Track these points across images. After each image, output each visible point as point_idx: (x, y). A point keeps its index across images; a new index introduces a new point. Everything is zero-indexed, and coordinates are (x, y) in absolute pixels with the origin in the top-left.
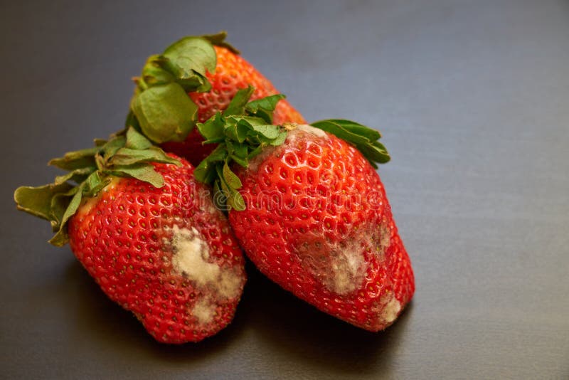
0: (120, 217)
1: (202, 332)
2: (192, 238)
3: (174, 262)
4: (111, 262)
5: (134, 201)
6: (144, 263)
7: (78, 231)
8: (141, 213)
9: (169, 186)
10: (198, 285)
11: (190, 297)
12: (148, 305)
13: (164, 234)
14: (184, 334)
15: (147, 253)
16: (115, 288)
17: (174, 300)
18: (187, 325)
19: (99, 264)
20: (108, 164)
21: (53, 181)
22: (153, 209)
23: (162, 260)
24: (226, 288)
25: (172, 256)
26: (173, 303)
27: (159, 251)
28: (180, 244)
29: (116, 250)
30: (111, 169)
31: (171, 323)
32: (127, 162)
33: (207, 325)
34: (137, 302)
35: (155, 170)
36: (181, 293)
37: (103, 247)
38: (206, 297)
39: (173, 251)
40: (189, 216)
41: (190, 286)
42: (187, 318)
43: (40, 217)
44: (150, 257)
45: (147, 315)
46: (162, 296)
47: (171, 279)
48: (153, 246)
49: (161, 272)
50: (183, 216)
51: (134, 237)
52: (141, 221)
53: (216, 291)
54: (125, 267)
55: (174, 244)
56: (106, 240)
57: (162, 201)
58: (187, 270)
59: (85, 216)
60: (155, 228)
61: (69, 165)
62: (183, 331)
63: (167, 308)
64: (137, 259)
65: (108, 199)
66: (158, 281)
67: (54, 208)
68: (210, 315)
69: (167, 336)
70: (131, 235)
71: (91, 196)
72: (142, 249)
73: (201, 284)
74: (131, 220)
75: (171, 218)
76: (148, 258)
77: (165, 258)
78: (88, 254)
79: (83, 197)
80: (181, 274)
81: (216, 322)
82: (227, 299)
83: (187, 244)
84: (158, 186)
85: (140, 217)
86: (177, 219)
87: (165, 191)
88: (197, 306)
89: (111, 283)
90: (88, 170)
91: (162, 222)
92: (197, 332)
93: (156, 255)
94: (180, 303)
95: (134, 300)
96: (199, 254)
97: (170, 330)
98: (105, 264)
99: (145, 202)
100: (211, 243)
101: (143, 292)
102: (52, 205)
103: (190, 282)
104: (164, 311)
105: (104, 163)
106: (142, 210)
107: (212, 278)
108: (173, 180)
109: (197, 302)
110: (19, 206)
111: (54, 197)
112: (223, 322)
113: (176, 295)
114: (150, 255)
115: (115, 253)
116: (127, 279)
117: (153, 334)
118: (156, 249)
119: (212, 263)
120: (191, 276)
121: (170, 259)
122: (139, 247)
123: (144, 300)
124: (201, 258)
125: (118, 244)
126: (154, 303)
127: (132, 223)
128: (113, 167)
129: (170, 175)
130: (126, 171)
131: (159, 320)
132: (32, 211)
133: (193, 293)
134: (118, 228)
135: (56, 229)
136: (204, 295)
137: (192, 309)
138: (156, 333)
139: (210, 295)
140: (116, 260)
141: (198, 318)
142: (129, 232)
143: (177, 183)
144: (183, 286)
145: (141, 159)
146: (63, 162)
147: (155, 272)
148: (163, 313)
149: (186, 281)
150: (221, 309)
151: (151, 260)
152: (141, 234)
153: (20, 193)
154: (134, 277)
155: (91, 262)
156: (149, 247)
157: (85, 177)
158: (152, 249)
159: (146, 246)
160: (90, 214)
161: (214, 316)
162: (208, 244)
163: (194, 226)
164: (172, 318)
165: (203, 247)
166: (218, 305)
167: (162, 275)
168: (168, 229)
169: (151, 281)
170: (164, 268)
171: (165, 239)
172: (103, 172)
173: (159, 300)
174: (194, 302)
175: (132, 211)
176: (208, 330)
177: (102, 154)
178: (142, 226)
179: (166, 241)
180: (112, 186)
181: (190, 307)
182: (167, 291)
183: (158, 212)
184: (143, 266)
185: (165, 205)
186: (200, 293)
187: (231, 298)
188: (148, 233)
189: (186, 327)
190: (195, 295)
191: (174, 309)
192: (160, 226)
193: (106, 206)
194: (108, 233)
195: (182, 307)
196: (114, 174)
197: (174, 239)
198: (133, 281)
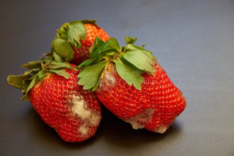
0: (51, 90)
1: (83, 138)
2: (80, 100)
3: (73, 109)
4: (47, 108)
5: (57, 84)
6: (60, 109)
7: (33, 95)
8: (60, 89)
9: (71, 78)
10: (82, 119)
11: (79, 124)
12: (61, 126)
13: (69, 98)
14: (76, 138)
15: (61, 105)
16: (48, 119)
17: (72, 124)
18: (77, 135)
19: (42, 109)
20: (47, 68)
21: (24, 74)
22: (65, 88)
23: (68, 108)
24: (93, 121)
25: (72, 107)
26: (71, 126)
27: (66, 105)
28: (75, 102)
29: (49, 104)
30: (48, 70)
31: (70, 134)
32: (55, 67)
33: (85, 135)
34: (56, 125)
35: (66, 71)
36: (75, 122)
37: (43, 102)
38: (85, 124)
39: (72, 105)
40: (79, 91)
41: (78, 119)
42: (77, 132)
43: (18, 88)
44: (63, 107)
45: (60, 130)
46: (67, 123)
47: (71, 116)
48: (64, 103)
49: (67, 113)
50: (77, 91)
51: (56, 99)
52: (60, 92)
53: (89, 122)
54: (52, 111)
55: (73, 102)
56: (45, 100)
57: (69, 84)
58: (77, 113)
59: (36, 89)
60: (65, 95)
61: (30, 67)
62: (75, 137)
63: (69, 128)
64: (57, 108)
65: (46, 82)
66: (66, 117)
67: (24, 85)
68: (86, 131)
69: (68, 139)
70: (55, 98)
71: (39, 81)
72: (60, 103)
73: (83, 119)
74: (55, 92)
75: (72, 92)
76: (61, 108)
77: (69, 108)
78: (37, 105)
79: (36, 81)
80: (75, 114)
81: (89, 134)
82: (94, 125)
83: (78, 102)
84: (67, 78)
85: (59, 90)
86: (75, 92)
87: (70, 80)
88: (81, 128)
89: (46, 117)
90: (38, 69)
91: (68, 93)
92: (81, 138)
93: (65, 106)
94: (74, 126)
95: (55, 124)
97: (69, 137)
98: (44, 109)
99: (61, 85)
101: (59, 121)
102: (23, 83)
103: (79, 118)
104: (67, 129)
105: (45, 67)
106: (60, 88)
107: (88, 116)
108: (73, 76)
109: (81, 126)
110: (9, 83)
111: (24, 80)
112: (91, 134)
113: (73, 123)
114: (63, 106)
115: (48, 105)
116: (53, 115)
117: (63, 138)
118: (65, 104)
119: (88, 110)
120: (79, 115)
121: (71, 108)
122: (58, 103)
123: (59, 124)
124: (83, 108)
125: (50, 101)
126: (63, 126)
127: (56, 93)
128: (49, 69)
129: (72, 74)
130: (54, 71)
131: (65, 132)
132: (14, 85)
133: (80, 122)
134: (50, 95)
135: (24, 94)
136: (84, 123)
137: (79, 129)
138: (64, 138)
139: (87, 123)
140: (49, 108)
141: (81, 132)
142: (55, 96)
143: (75, 77)
144: (76, 119)
145: (61, 67)
146: (28, 66)
147: (65, 113)
148: (67, 130)
149: (77, 117)
150: (91, 129)
151: (63, 108)
152: (59, 98)
153: (10, 78)
154: (56, 115)
155: (38, 108)
156: (63, 103)
157: (37, 72)
158: (64, 104)
159: (61, 102)
160: (38, 88)
161: (88, 132)
162: (87, 103)
163: (81, 95)
164: (70, 132)
165: (84, 104)
166: (90, 127)
167: (67, 115)
168: (70, 96)
169: (63, 117)
170: (69, 112)
171: (69, 100)
172: (44, 71)
173: (66, 125)
174: (80, 126)
175: (56, 88)
176: (85, 137)
177: (44, 63)
178: (60, 95)
179: (70, 101)
180: (48, 77)
181: (78, 128)
182: (69, 121)
183: (67, 89)
184: (60, 111)
185: (70, 86)
187: (95, 125)
188: (62, 97)
189: (76, 136)
191: (71, 129)
192: (67, 95)
193: (45, 85)
194: (46, 97)
195: (75, 128)
196: (49, 72)
197: (73, 100)
198: (55, 116)
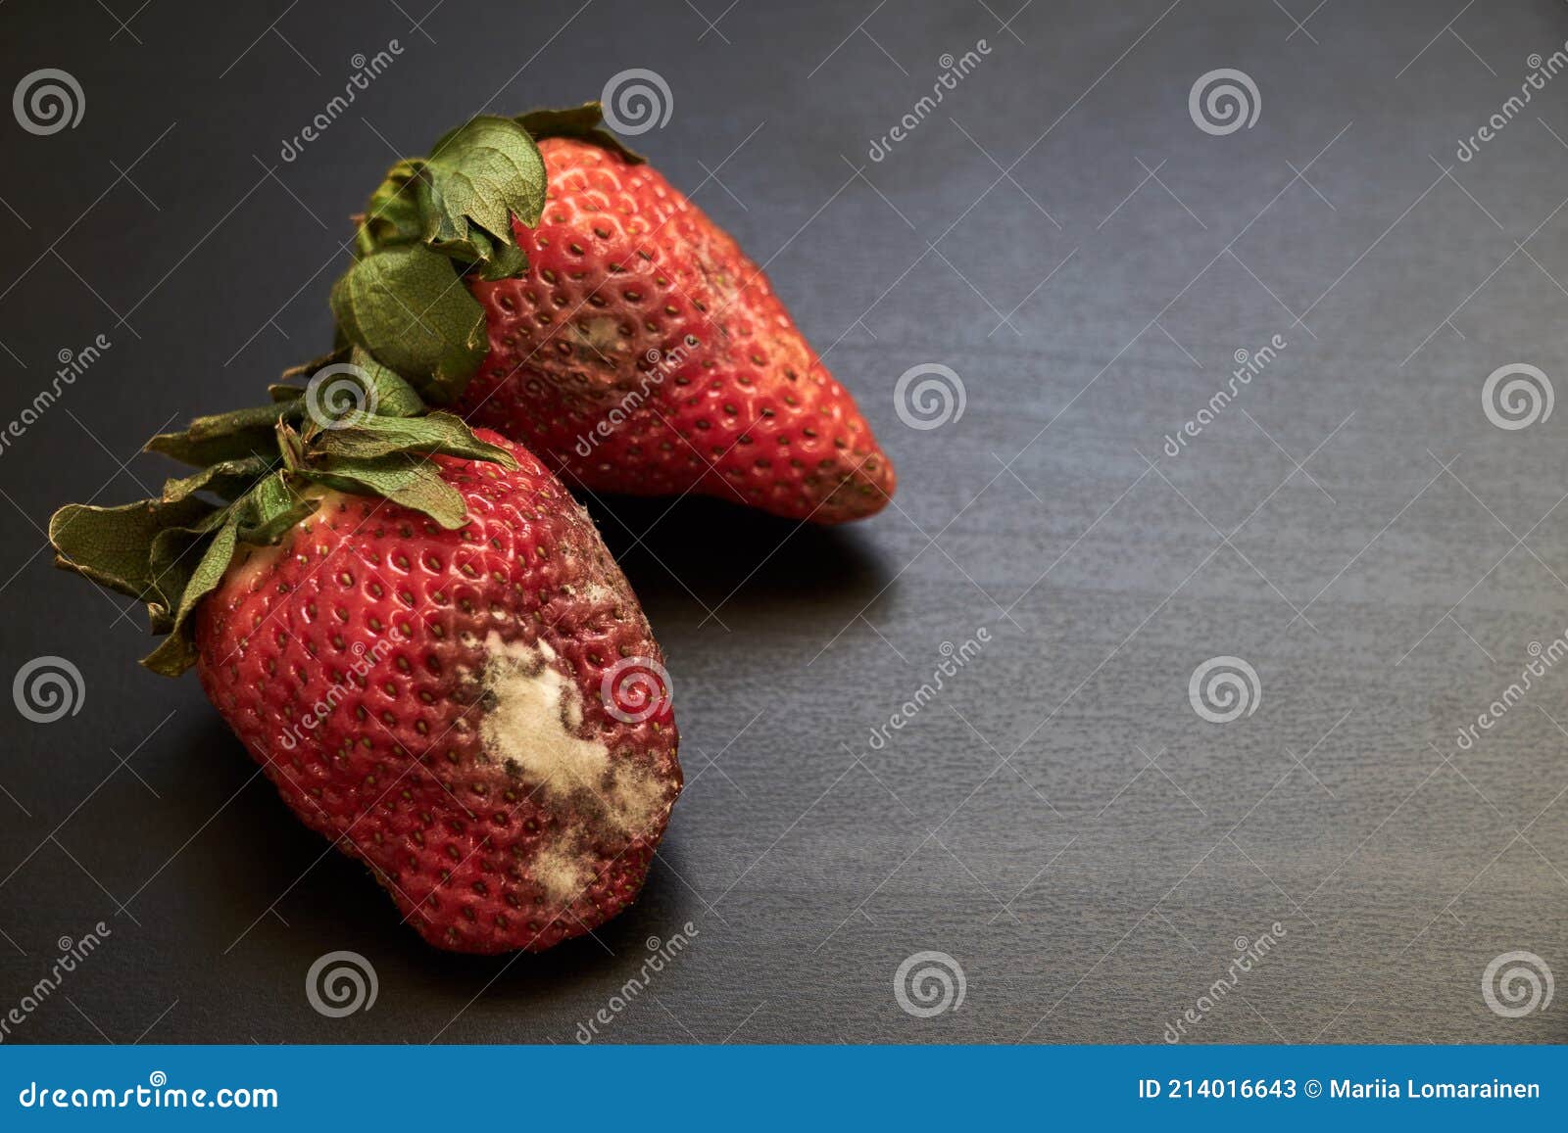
0: (341, 607)
1: (555, 925)
2: (535, 669)
3: (486, 734)
5: (380, 562)
6: (404, 733)
7: (223, 635)
8: (400, 595)
9: (480, 522)
10: (549, 798)
11: (527, 830)
12: (410, 846)
13: (463, 657)
14: (506, 927)
16: (319, 796)
17: (479, 837)
18: (514, 906)
19: (279, 728)
20: (313, 453)
21: (159, 493)
22: (432, 588)
23: (453, 725)
24: (624, 807)
25: (480, 717)
26: (478, 842)
27: (445, 702)
28: (504, 683)
30: (319, 466)
31: (471, 898)
32: (366, 449)
33: (565, 905)
34: (378, 836)
35: (442, 475)
36: (500, 818)
37: (291, 687)
38: (570, 832)
39: (484, 702)
40: (532, 608)
41: (526, 798)
42: (514, 887)
43: (119, 589)
44: (421, 717)
45: (405, 875)
46: (448, 824)
47: (477, 777)
48: (430, 688)
49: (450, 760)
50: (517, 608)
52: (399, 618)
53: (597, 816)
54: (348, 742)
55: (489, 686)
56: (299, 668)
57: (459, 566)
58: (519, 756)
59: (244, 596)
60: (437, 638)
61: (200, 452)
62: (500, 921)
63: (461, 858)
64: (385, 721)
65: (309, 552)
66: (439, 781)
67: (158, 568)
68: (578, 880)
69: (457, 931)
71: (263, 541)
72: (399, 691)
73: (557, 796)
74: (371, 614)
75: (483, 614)
76: (413, 720)
77: (462, 722)
78: (247, 701)
79: (240, 539)
80: (501, 767)
81: (591, 898)
82: (628, 839)
83: (522, 686)
84: (450, 523)
85: (397, 606)
86: (499, 615)
87: (468, 535)
88: (544, 857)
89: (312, 784)
90: (255, 462)
91: (458, 623)
92: (540, 925)
93: (436, 711)
94: (493, 846)
95: (370, 831)
96: (557, 713)
97: (465, 915)
99: (410, 566)
100: (587, 682)
101: (395, 811)
102: (153, 557)
103: (528, 788)
104: (451, 864)
105: (300, 450)
106: (403, 588)
107: (589, 780)
108: (491, 506)
109: (543, 845)
110: (60, 557)
111: (158, 537)
112: (612, 900)
113: (488, 823)
114: (422, 713)
116: (353, 772)
117: (420, 927)
118: (437, 694)
119: (590, 738)
120: (531, 773)
121: (474, 725)
122: (391, 688)
123: (397, 831)
124: (561, 724)
125: (331, 678)
126: (425, 841)
127: (374, 623)
128: (325, 460)
129: (483, 493)
130: (360, 476)
131: (437, 887)
132: (96, 571)
133: (535, 820)
134: (333, 635)
135: (163, 627)
136: (565, 824)
137: (529, 862)
138: (426, 923)
139: (582, 825)
140: (325, 723)
141: (545, 888)
143: (503, 516)
144: (507, 800)
145: (405, 444)
146: (185, 441)
147: (433, 757)
148: (449, 870)
149: (515, 783)
150: (609, 863)
151: (422, 725)
152: (397, 653)
153: (65, 518)
154: (372, 770)
155: (256, 722)
156: (422, 693)
157: (248, 481)
158: (427, 696)
159: (409, 685)
160: (257, 590)
161: (589, 885)
162: (581, 686)
163: (547, 638)
164: (472, 883)
165: (566, 694)
166: (601, 853)
167: (451, 767)
168: (472, 642)
169: (420, 782)
170: (458, 748)
172: (296, 474)
173: (439, 835)
174: (536, 845)
175: (377, 588)
176: (571, 921)
177: (294, 421)
178: (403, 633)
179: (467, 678)
180: (322, 516)
181: (524, 856)
182: (462, 812)
183: (446, 594)
184: (401, 742)
185: (465, 572)
186: (554, 819)
187: (635, 835)
188: (418, 649)
189: (510, 912)
190: (538, 825)
191: (478, 861)
192: (451, 635)
193: (304, 569)
194: (306, 647)
195: (502, 857)
196: (328, 483)
197: (489, 670)
198: (371, 779)
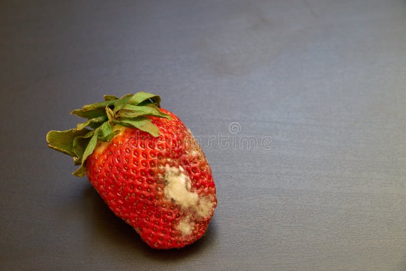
0: (126, 158)
1: (184, 242)
2: (179, 174)
3: (166, 191)
4: (119, 190)
6: (144, 192)
7: (94, 166)
8: (143, 155)
9: (163, 135)
10: (182, 208)
11: (177, 217)
12: (145, 221)
13: (160, 172)
14: (171, 243)
15: (146, 185)
16: (121, 208)
17: (164, 218)
18: (173, 237)
19: (110, 191)
20: (117, 116)
21: (76, 127)
22: (151, 153)
23: (157, 190)
24: (202, 210)
25: (164, 187)
26: (164, 221)
27: (155, 184)
28: (170, 178)
29: (123, 182)
30: (118, 120)
31: (162, 235)
32: (131, 115)
33: (187, 237)
34: (137, 219)
35: (152, 122)
36: (169, 214)
37: (113, 180)
38: (188, 217)
39: (164, 183)
40: (177, 157)
41: (176, 209)
42: (173, 232)
43: (65, 153)
44: (149, 188)
45: (144, 229)
46: (156, 216)
47: (163, 203)
48: (151, 180)
49: (156, 199)
50: (173, 158)
51: (137, 173)
52: (143, 162)
53: (195, 212)
54: (129, 194)
55: (166, 179)
56: (115, 174)
58: (174, 198)
59: (100, 155)
60: (153, 166)
61: (86, 114)
62: (170, 241)
63: (159, 224)
64: (139, 189)
65: (117, 144)
66: (154, 205)
67: (75, 147)
68: (190, 230)
69: (158, 243)
70: (135, 171)
71: (105, 140)
72: (143, 181)
73: (185, 207)
74: (135, 160)
75: (165, 160)
76: (146, 189)
77: (159, 189)
78: (101, 184)
79: (98, 140)
80: (170, 200)
81: (194, 234)
82: (203, 218)
83: (175, 179)
84: (155, 135)
85: (142, 158)
86: (169, 160)
88: (181, 223)
89: (118, 205)
90: (100, 119)
91: (158, 162)
92: (180, 242)
93: (153, 186)
94: (169, 221)
95: (134, 218)
96: (184, 186)
97: (160, 240)
98: (115, 191)
100: (192, 177)
101: (141, 212)
102: (74, 144)
103: (177, 206)
104: (157, 226)
105: (113, 115)
106: (143, 153)
108: (165, 130)
109: (181, 220)
110: (49, 145)
111: (76, 139)
112: (199, 234)
113: (166, 215)
114: (149, 186)
115: (122, 184)
116: (131, 202)
117: (148, 242)
118: (153, 182)
119: (193, 192)
120: (178, 202)
121: (163, 189)
122: (140, 180)
123: (142, 218)
124: (185, 189)
125: (124, 178)
126: (149, 220)
127: (136, 163)
128: (120, 119)
129: (163, 127)
130: (130, 122)
132: (59, 149)
133: (178, 214)
134: (125, 166)
135: (78, 163)
136: (187, 215)
137: (177, 225)
138: (150, 241)
139: (191, 215)
140: (123, 189)
141: (181, 232)
142: (133, 169)
143: (169, 133)
144: (171, 209)
145: (142, 114)
146: (81, 112)
147: (152, 198)
148: (156, 228)
149: (174, 205)
150: (198, 225)
151: (149, 190)
152: (142, 171)
153: (51, 135)
154: (135, 201)
155: (104, 189)
156: (148, 180)
157: (99, 124)
158: (150, 182)
159: (145, 179)
160: (103, 154)
161: (193, 231)
162: (191, 178)
163: (181, 165)
164: (162, 231)
165: (187, 181)
166: (196, 222)
167: (156, 201)
168: (162, 167)
169: (148, 205)
170: (159, 196)
171: (159, 175)
172: (112, 122)
173: (153, 218)
174: (179, 220)
175: (136, 153)
176: (188, 240)
177: (112, 107)
178: (143, 166)
179: (160, 176)
180: (121, 134)
181: (176, 223)
182: (160, 212)
183: (155, 155)
184: (143, 194)
186: (184, 214)
187: (205, 217)
188: (147, 170)
189: (172, 239)
190: (179, 215)
191: (164, 226)
192: (156, 166)
193: (116, 149)
194: (117, 169)
195: (170, 224)
196: (122, 124)
197: (166, 175)
198: (135, 204)
